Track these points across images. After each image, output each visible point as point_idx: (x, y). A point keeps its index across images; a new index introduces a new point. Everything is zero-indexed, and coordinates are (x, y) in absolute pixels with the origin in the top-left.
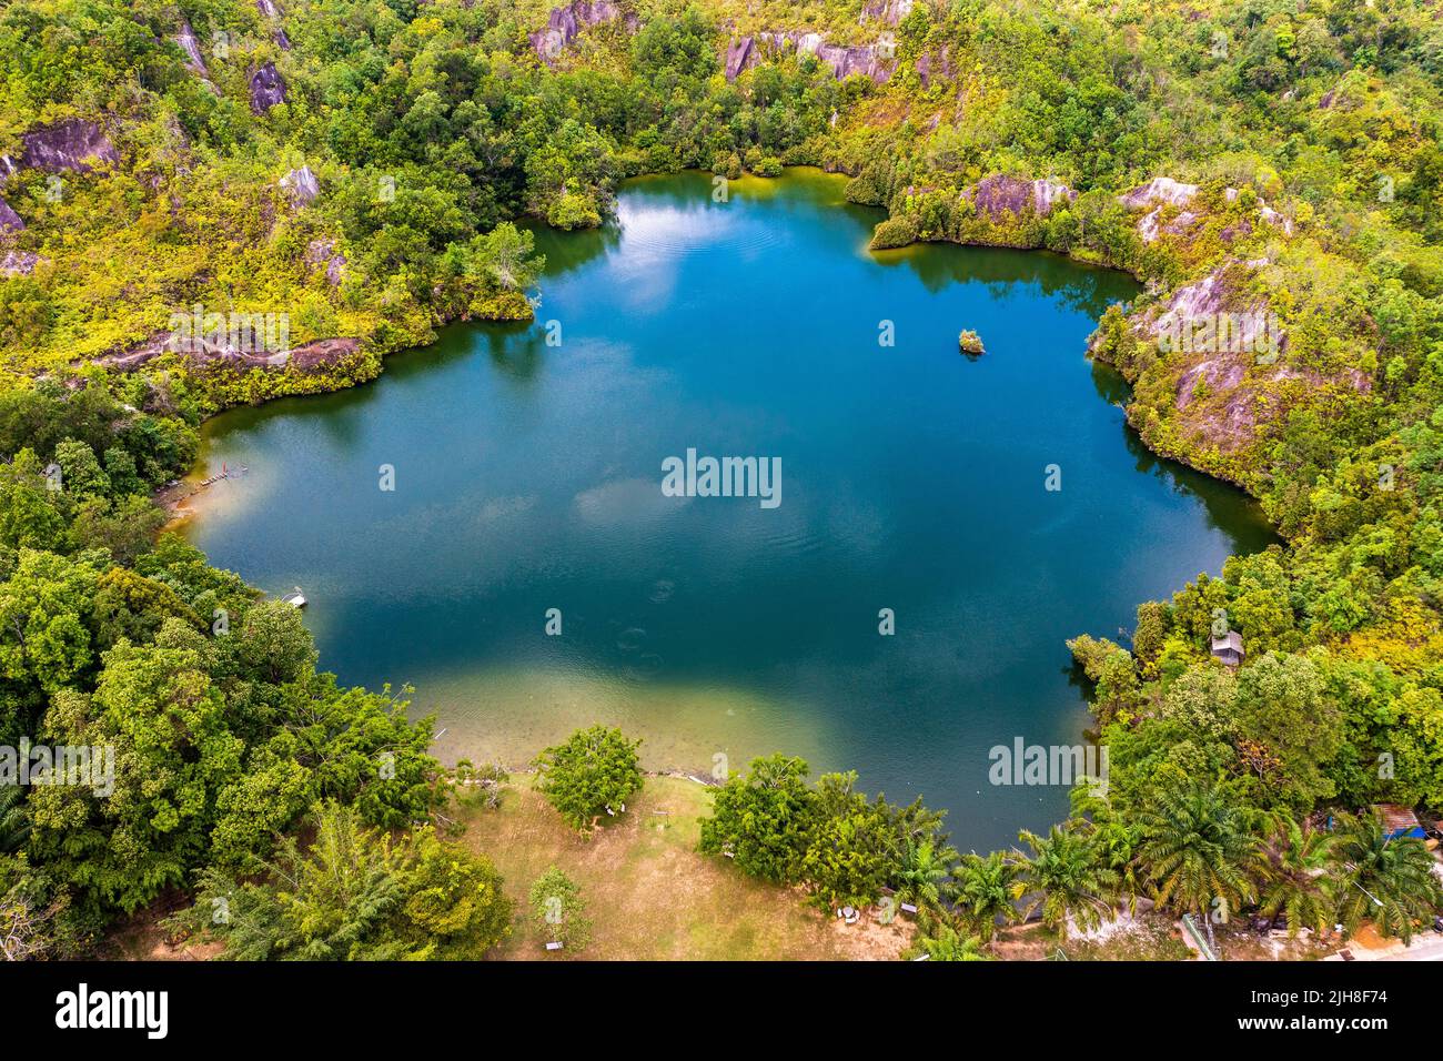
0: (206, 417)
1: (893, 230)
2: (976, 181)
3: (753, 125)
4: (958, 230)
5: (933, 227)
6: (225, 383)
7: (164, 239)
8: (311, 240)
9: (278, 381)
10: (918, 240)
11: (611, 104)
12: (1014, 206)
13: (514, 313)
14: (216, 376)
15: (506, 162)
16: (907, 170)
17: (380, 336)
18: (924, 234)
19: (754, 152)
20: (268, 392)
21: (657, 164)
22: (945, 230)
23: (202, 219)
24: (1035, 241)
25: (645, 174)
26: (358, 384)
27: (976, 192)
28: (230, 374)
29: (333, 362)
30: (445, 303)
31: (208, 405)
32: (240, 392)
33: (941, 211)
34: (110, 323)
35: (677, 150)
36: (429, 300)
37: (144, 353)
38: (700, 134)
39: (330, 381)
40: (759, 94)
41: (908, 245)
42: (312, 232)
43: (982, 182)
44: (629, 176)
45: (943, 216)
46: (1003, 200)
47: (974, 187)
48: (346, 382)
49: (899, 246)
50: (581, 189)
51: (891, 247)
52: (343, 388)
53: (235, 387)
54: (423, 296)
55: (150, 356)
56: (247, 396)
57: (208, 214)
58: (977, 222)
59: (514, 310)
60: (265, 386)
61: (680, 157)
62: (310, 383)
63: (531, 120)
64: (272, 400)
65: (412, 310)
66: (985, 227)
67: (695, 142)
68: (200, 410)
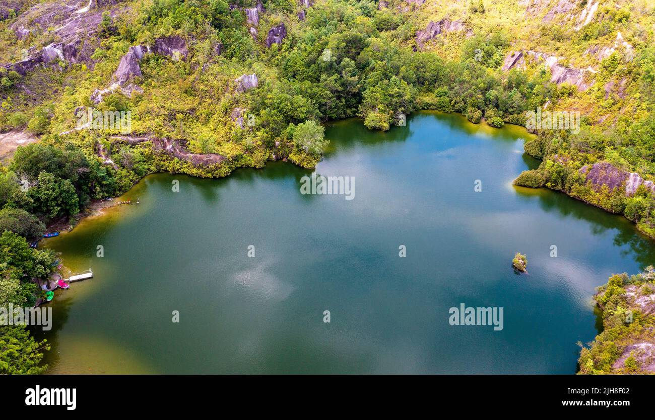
0: (149, 172)
1: (528, 178)
2: (593, 163)
3: (497, 98)
4: (570, 189)
5: (555, 182)
6: (164, 161)
7: (186, 92)
8: (236, 107)
9: (184, 166)
10: (544, 186)
11: (432, 72)
12: (611, 185)
13: (305, 164)
14: (162, 157)
15: (355, 90)
16: (557, 145)
17: (237, 158)
18: (549, 184)
19: (490, 112)
20: (178, 170)
21: (440, 107)
22: (563, 185)
23: (202, 87)
24: (615, 210)
25: (433, 109)
26: (215, 177)
27: (590, 169)
28: (167, 157)
29: (206, 165)
30: (279, 150)
31: (152, 168)
32: (168, 166)
33: (562, 174)
34: (139, 122)
35: (453, 102)
36: (271, 148)
37: (142, 139)
38: (467, 96)
39: (203, 173)
40: (510, 83)
41: (536, 188)
42: (238, 104)
43: (596, 164)
44: (423, 109)
45: (562, 177)
46: (606, 178)
47: (589, 166)
48: (210, 175)
49: (530, 187)
50: (385, 111)
51: (525, 186)
52: (208, 178)
53: (167, 163)
54: (268, 145)
55: (143, 141)
56: (170, 169)
57: (206, 85)
58: (582, 187)
59: (305, 163)
60: (177, 167)
61: (453, 106)
62: (194, 171)
63: (376, 73)
64: (178, 173)
65: (260, 150)
66: (587, 192)
67: (463, 100)
68: (148, 169)
